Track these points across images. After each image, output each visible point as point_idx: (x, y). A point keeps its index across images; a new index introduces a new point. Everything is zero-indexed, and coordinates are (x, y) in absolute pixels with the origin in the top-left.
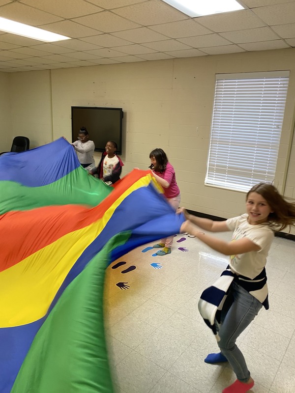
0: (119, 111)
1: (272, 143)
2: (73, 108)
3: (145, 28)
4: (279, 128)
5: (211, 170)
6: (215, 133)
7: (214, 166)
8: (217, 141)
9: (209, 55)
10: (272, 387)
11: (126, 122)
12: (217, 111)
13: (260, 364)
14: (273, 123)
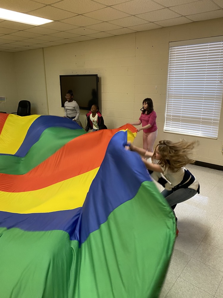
0: (95, 76)
1: (216, 95)
2: (61, 76)
3: (109, 8)
4: (221, 83)
5: (168, 119)
6: (170, 90)
7: (170, 116)
8: (172, 96)
9: (163, 27)
10: (216, 294)
11: (101, 85)
12: (171, 72)
13: (206, 275)
14: (217, 79)
